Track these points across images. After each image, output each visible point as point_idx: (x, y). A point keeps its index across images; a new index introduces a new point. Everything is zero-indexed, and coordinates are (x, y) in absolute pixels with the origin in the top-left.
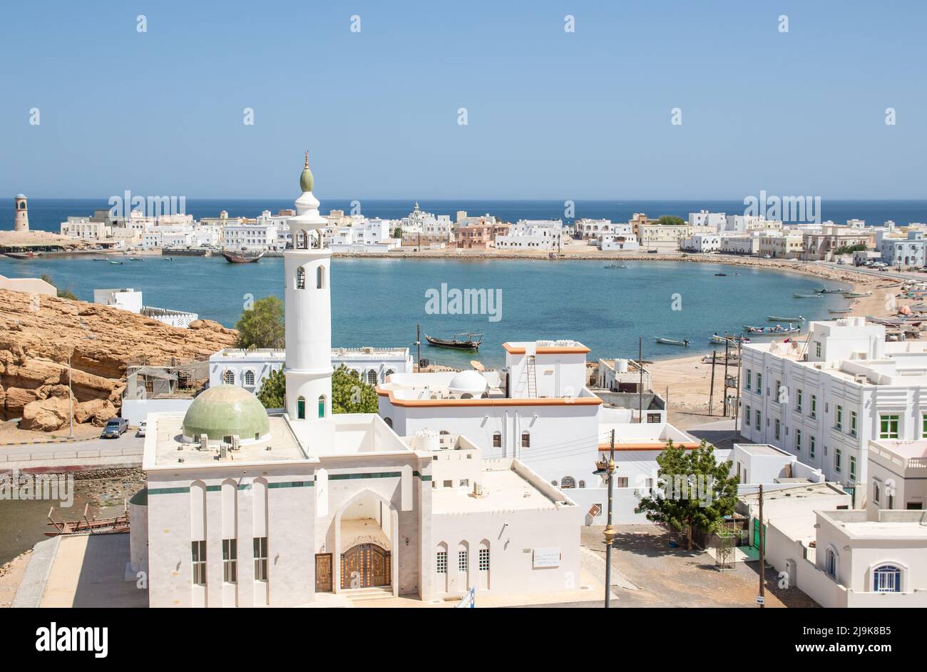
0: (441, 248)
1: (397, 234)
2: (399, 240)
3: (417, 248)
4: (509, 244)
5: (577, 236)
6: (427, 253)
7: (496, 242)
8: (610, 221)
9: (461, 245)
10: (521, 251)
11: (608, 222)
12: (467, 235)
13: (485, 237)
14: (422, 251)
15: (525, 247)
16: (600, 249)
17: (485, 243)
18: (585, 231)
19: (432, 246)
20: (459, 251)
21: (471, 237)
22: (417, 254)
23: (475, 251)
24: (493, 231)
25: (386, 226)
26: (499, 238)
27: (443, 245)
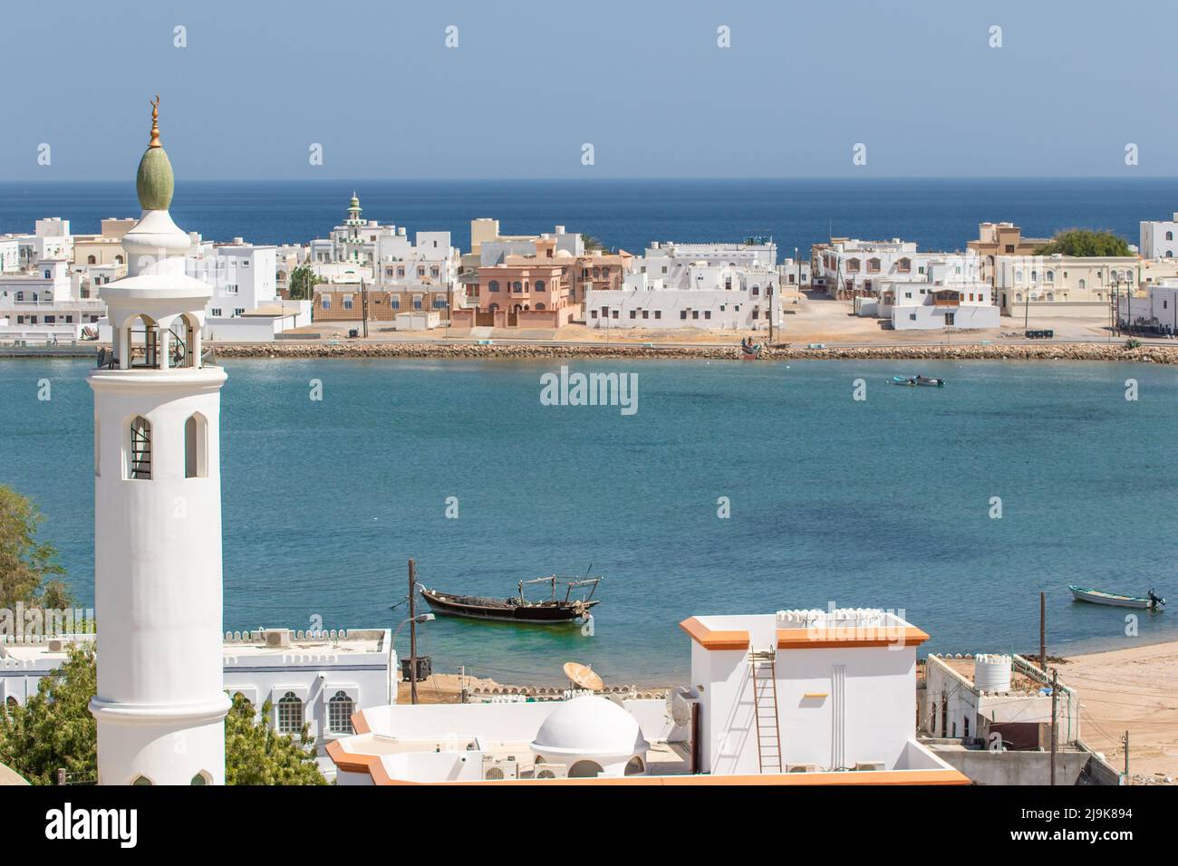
0: (427, 328)
1: (299, 286)
2: (306, 305)
3: (358, 326)
4: (624, 315)
5: (821, 290)
6: (388, 341)
7: (589, 309)
8: (913, 246)
9: (485, 318)
10: (661, 335)
11: (908, 249)
12: (503, 287)
13: (557, 295)
14: (375, 334)
15: (671, 322)
16: (888, 326)
17: (555, 313)
18: (844, 274)
19: (403, 320)
20: (482, 334)
21: (514, 296)
22: (360, 344)
23: (526, 334)
24: (579, 278)
25: (267, 262)
26: (595, 298)
27: (434, 319)
